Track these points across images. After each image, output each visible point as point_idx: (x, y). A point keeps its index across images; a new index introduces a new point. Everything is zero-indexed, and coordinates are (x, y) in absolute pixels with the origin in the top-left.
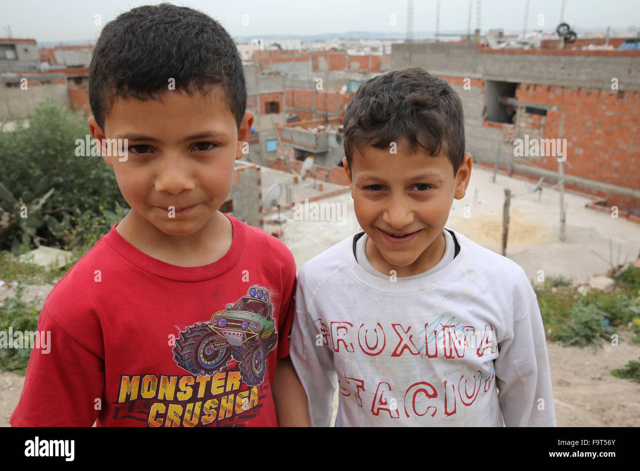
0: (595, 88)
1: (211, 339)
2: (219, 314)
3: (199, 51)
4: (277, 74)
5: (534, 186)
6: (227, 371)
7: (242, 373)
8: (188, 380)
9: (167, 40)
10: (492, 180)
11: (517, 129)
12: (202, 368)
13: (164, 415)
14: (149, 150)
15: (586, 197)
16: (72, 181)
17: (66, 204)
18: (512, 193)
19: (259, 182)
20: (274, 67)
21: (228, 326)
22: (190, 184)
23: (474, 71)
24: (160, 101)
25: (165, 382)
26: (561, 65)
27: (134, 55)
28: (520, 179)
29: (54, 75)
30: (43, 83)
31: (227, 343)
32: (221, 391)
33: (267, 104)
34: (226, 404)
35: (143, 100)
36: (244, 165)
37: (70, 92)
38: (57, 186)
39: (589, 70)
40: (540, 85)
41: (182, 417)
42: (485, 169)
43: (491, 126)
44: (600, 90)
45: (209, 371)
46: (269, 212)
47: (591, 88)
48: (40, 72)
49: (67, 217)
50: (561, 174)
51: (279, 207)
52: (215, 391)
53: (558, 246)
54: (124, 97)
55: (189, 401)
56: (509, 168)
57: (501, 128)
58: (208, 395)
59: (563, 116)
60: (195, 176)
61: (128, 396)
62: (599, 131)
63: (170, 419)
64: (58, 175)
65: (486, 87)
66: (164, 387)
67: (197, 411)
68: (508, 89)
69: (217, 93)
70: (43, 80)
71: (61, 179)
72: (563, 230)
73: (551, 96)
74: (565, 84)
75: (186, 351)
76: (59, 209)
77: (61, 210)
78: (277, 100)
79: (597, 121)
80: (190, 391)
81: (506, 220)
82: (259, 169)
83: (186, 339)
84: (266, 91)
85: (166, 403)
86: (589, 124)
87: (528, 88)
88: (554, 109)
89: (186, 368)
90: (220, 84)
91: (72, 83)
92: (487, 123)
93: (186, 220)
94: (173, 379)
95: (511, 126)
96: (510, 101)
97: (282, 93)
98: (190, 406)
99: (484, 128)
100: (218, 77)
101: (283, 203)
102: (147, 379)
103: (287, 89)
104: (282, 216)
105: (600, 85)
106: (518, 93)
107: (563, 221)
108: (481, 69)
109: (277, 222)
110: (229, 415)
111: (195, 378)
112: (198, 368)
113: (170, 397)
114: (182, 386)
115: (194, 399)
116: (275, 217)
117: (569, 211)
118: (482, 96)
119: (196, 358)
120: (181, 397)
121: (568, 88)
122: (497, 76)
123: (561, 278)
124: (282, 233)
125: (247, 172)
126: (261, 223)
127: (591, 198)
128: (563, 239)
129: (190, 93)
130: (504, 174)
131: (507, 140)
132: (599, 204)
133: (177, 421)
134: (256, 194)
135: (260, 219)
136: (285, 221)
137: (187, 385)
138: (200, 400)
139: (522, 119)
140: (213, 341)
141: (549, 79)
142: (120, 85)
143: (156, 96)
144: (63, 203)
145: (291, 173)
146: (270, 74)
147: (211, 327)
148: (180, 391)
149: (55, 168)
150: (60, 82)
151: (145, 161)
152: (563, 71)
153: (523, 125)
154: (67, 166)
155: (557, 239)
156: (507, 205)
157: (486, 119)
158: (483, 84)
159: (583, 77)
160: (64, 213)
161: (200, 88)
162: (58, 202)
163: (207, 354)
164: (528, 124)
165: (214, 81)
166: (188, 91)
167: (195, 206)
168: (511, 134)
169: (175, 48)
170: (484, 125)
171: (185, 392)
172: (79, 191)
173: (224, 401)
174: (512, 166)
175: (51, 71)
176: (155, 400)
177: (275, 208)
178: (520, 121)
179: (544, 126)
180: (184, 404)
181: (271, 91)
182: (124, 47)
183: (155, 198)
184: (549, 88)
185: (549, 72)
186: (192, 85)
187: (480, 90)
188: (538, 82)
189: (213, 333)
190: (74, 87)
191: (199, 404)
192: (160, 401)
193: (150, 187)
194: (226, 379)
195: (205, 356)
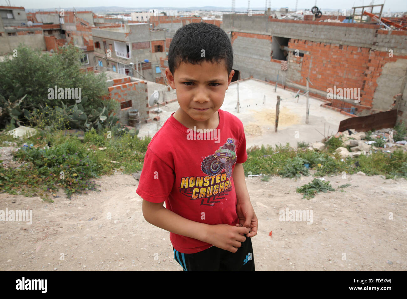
0: (328, 43)
1: (215, 161)
2: (217, 151)
3: (217, 45)
4: (162, 30)
5: (295, 94)
6: (221, 173)
7: (227, 174)
8: (207, 178)
9: (205, 40)
10: (274, 90)
11: (288, 63)
12: (212, 173)
13: (199, 193)
14: (192, 84)
15: (321, 101)
16: (37, 90)
17: (35, 103)
18: (281, 98)
19: (146, 91)
20: (161, 26)
21: (221, 156)
22: (208, 100)
23: (267, 31)
24: (201, 65)
25: (199, 179)
26: (312, 30)
27: (192, 46)
28: (289, 91)
29: (35, 28)
30: (29, 33)
31: (221, 163)
32: (219, 181)
33: (155, 46)
34: (221, 186)
35: (194, 64)
36: (138, 81)
37: (45, 39)
38: (29, 93)
39: (325, 33)
40: (301, 40)
41: (206, 193)
42: (271, 85)
43: (275, 61)
44: (331, 44)
45: (215, 174)
46: (153, 107)
47: (326, 43)
48: (27, 27)
49: (35, 109)
50: (307, 88)
51: (158, 104)
52: (217, 181)
53: (304, 126)
54: (186, 62)
55: (208, 186)
56: (283, 85)
57: (280, 62)
58: (215, 183)
59: (312, 57)
60: (209, 96)
61: (184, 186)
62: (329, 66)
63: (201, 194)
64: (29, 87)
65: (273, 40)
66: (198, 182)
67: (212, 190)
68: (284, 42)
69: (223, 62)
70: (29, 31)
71: (30, 89)
72: (307, 118)
73: (306, 46)
74: (313, 40)
75: (206, 167)
76: (30, 105)
77: (32, 106)
78: (161, 45)
79: (329, 60)
80: (208, 182)
81: (278, 112)
82: (146, 83)
83: (206, 162)
84: (155, 40)
85: (199, 188)
86: (325, 62)
87: (295, 41)
88: (308, 53)
89: (206, 173)
90: (224, 59)
91: (47, 33)
92: (273, 60)
93: (204, 114)
94: (202, 178)
95: (286, 62)
96: (286, 48)
97: (164, 41)
98: (209, 188)
99: (271, 63)
100: (224, 56)
101: (160, 102)
102: (191, 178)
103: (167, 38)
104: (160, 109)
105: (331, 41)
106: (289, 44)
107: (308, 113)
108: (270, 30)
109: (157, 112)
110: (223, 191)
111: (210, 177)
112: (210, 173)
113: (201, 185)
114: (205, 181)
115: (210, 185)
116: (156, 109)
117: (311, 108)
118: (270, 45)
119: (210, 169)
120: (205, 185)
121: (315, 42)
122: (279, 34)
123: (303, 143)
124: (159, 118)
125: (139, 85)
126: (148, 112)
127: (324, 101)
128: (307, 123)
129: (212, 63)
130: (281, 88)
131: (283, 69)
132: (328, 104)
133: (204, 194)
134: (145, 97)
135: (147, 111)
136: (161, 112)
137: (207, 180)
138: (212, 185)
139: (291, 58)
140: (216, 162)
141: (306, 37)
142: (184, 57)
143: (199, 63)
144: (33, 102)
145: (167, 85)
146: (158, 30)
147: (215, 156)
148: (205, 182)
149: (28, 83)
150: (39, 33)
151: (190, 89)
152: (312, 33)
153: (291, 61)
154: (34, 82)
155: (305, 122)
156: (278, 104)
157: (273, 58)
158: (271, 38)
159: (323, 37)
160: (33, 108)
161: (217, 61)
162: (30, 102)
163: (214, 167)
164: (294, 61)
165: (222, 58)
166: (211, 62)
167: (208, 109)
168: (285, 66)
169: (208, 44)
170: (271, 61)
171: (207, 183)
172: (41, 95)
173: (220, 185)
174: (285, 83)
175: (34, 26)
176: (195, 187)
177: (156, 105)
178: (290, 59)
179: (302, 62)
180: (206, 187)
181: (158, 39)
182: (187, 42)
183: (193, 104)
184: (305, 42)
185: (305, 33)
186: (213, 59)
187: (270, 41)
188: (300, 39)
189: (216, 159)
190: (48, 36)
191: (212, 187)
192: (197, 187)
193: (191, 99)
194: (221, 177)
195: (213, 168)
